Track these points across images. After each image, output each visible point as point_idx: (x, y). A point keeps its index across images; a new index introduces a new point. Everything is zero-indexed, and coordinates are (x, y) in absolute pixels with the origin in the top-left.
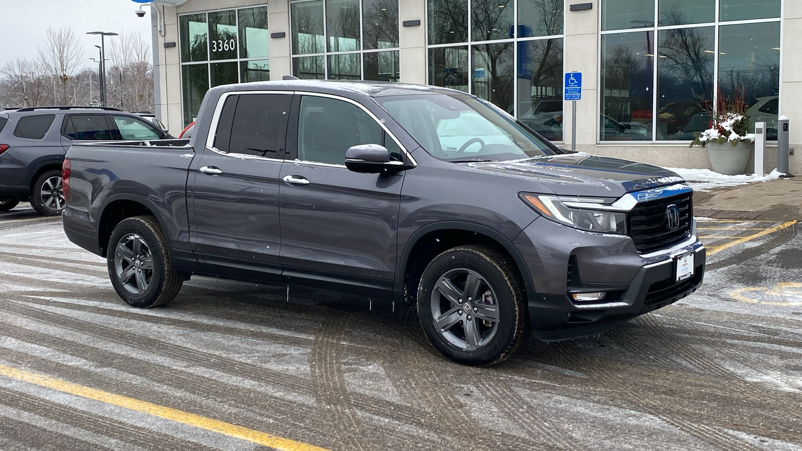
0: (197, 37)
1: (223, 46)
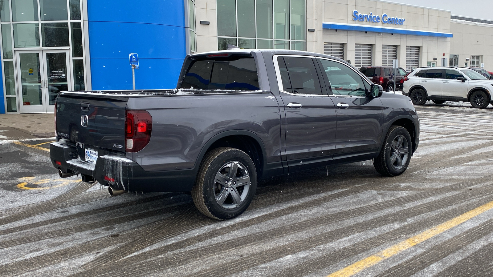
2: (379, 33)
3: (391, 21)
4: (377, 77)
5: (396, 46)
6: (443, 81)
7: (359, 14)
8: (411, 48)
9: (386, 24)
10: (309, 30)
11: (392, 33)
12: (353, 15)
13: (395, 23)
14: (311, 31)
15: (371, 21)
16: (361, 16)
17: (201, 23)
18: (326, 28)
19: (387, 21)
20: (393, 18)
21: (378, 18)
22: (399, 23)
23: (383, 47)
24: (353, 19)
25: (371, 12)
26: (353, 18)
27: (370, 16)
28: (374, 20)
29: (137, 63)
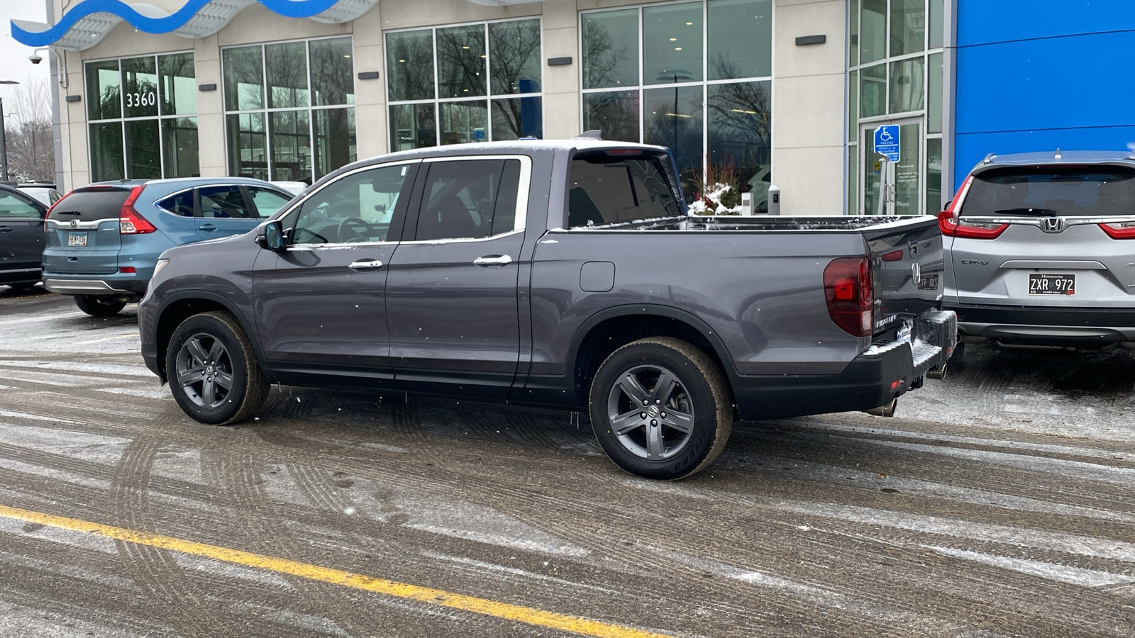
0: (109, 88)
1: (140, 100)
29: (894, 148)
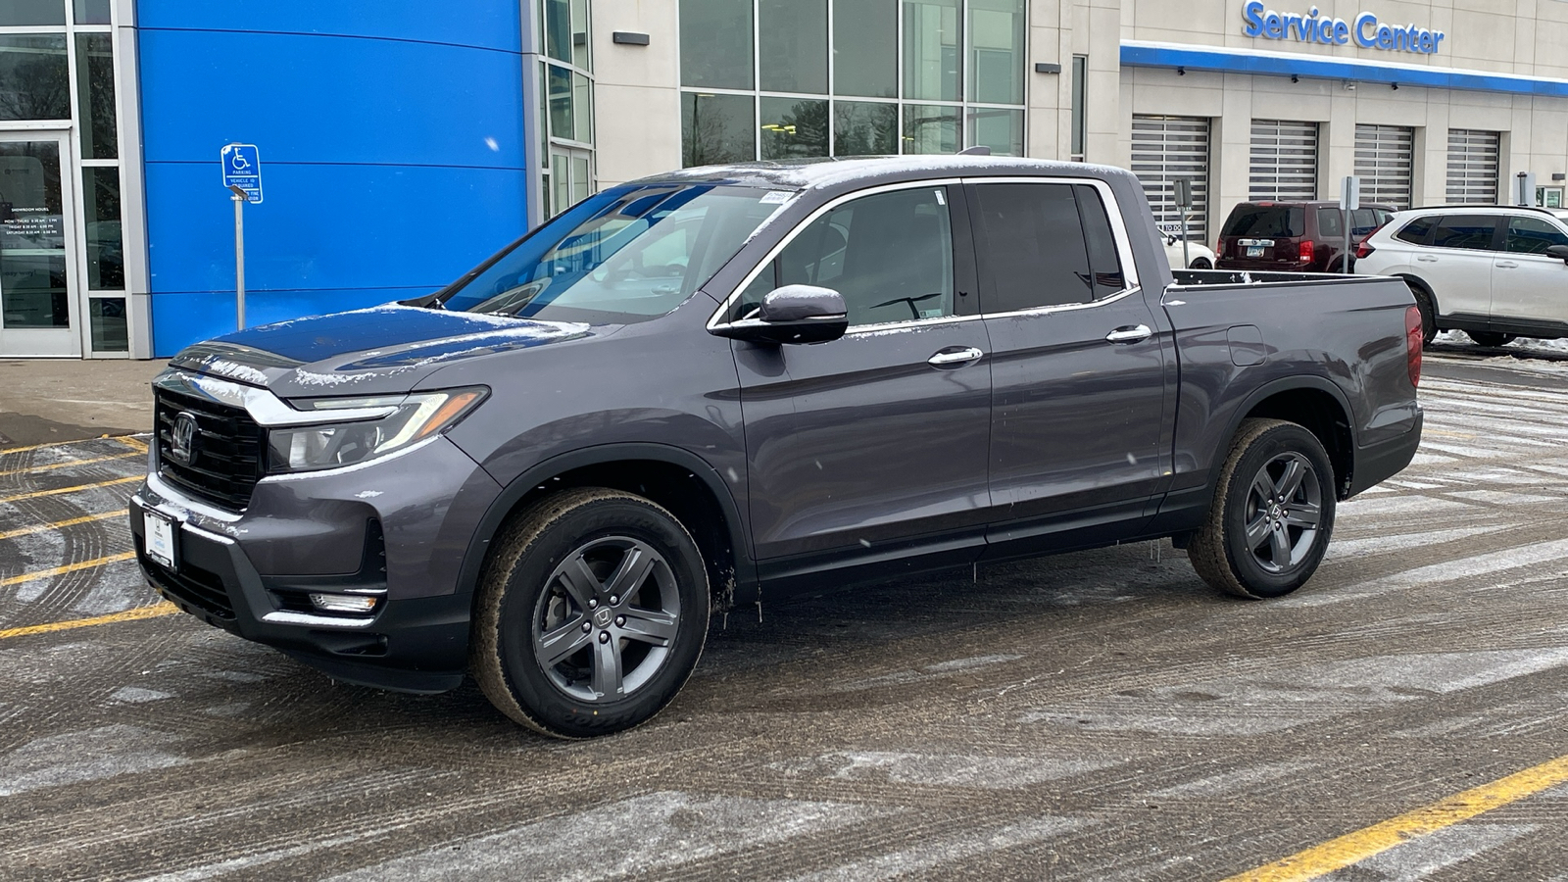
2: (1344, 81)
3: (1389, 40)
4: (1290, 238)
5: (1411, 129)
6: (1496, 261)
7: (1268, 13)
8: (1468, 137)
9: (1371, 51)
10: (1041, 69)
11: (1394, 82)
12: (1246, 16)
13: (1404, 48)
14: (1048, 70)
15: (1315, 39)
16: (1274, 22)
17: (614, 41)
18: (1136, 62)
19: (1376, 39)
20: (1400, 27)
21: (1341, 28)
22: (1421, 46)
23: (1359, 131)
24: (1245, 31)
25: (1314, 8)
26: (1246, 25)
27: (1308, 20)
28: (1326, 34)
29: (253, 181)
